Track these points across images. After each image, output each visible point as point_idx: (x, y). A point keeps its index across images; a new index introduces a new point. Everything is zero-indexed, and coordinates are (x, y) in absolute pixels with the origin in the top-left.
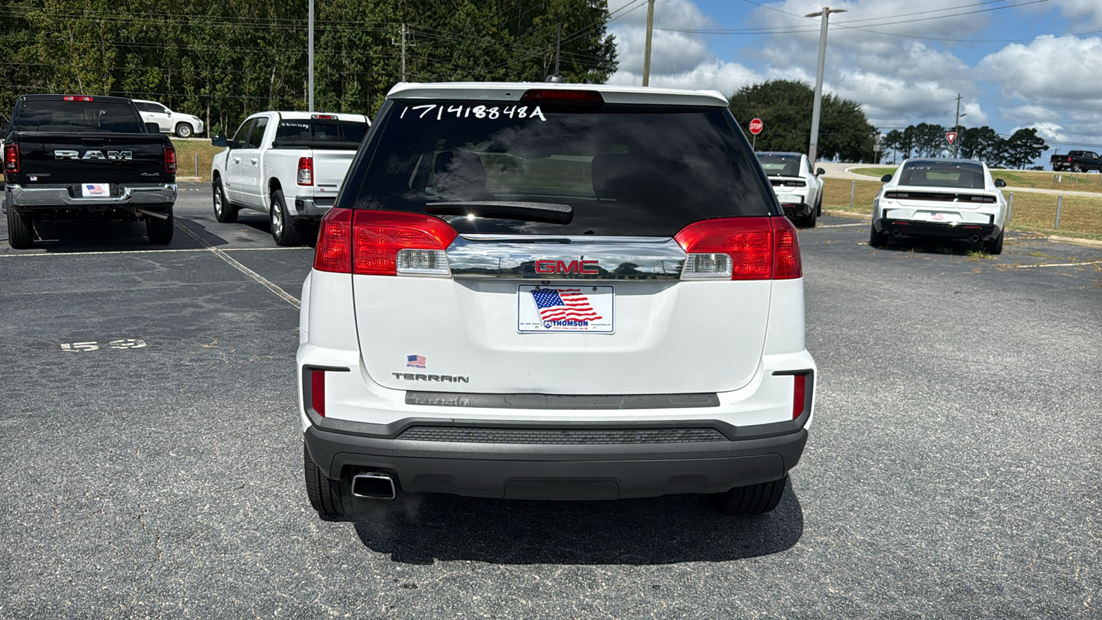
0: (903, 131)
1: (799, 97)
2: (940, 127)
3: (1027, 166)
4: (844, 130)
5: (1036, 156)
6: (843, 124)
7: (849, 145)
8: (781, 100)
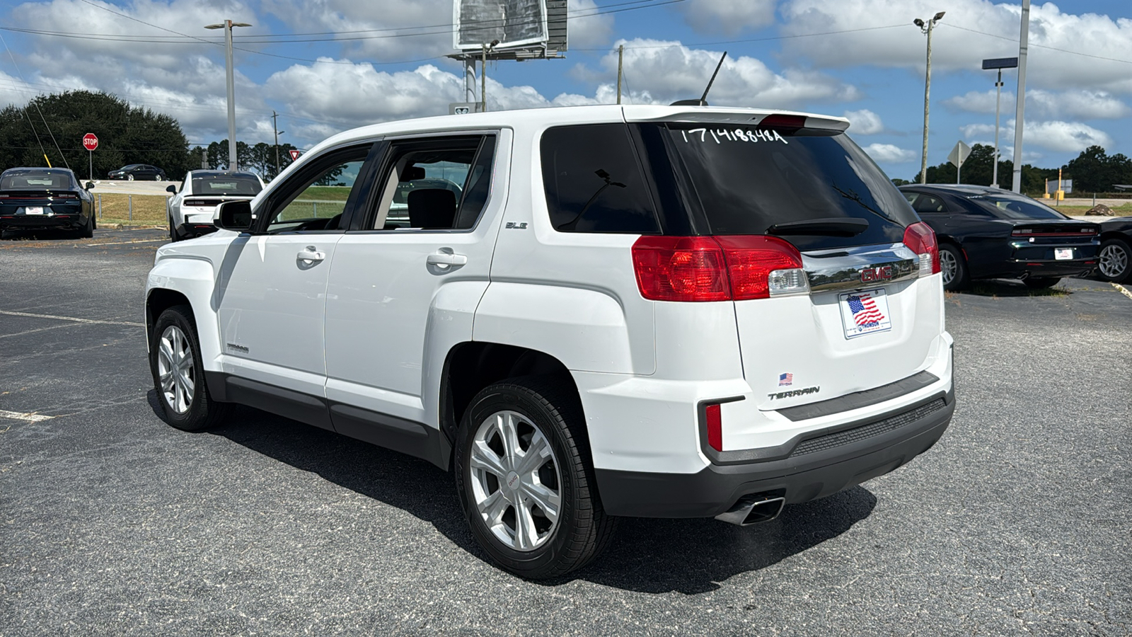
0: (207, 147)
1: (108, 110)
2: (243, 143)
3: (331, 182)
4: (163, 147)
5: (338, 174)
6: (163, 140)
7: (171, 163)
8: (87, 113)
